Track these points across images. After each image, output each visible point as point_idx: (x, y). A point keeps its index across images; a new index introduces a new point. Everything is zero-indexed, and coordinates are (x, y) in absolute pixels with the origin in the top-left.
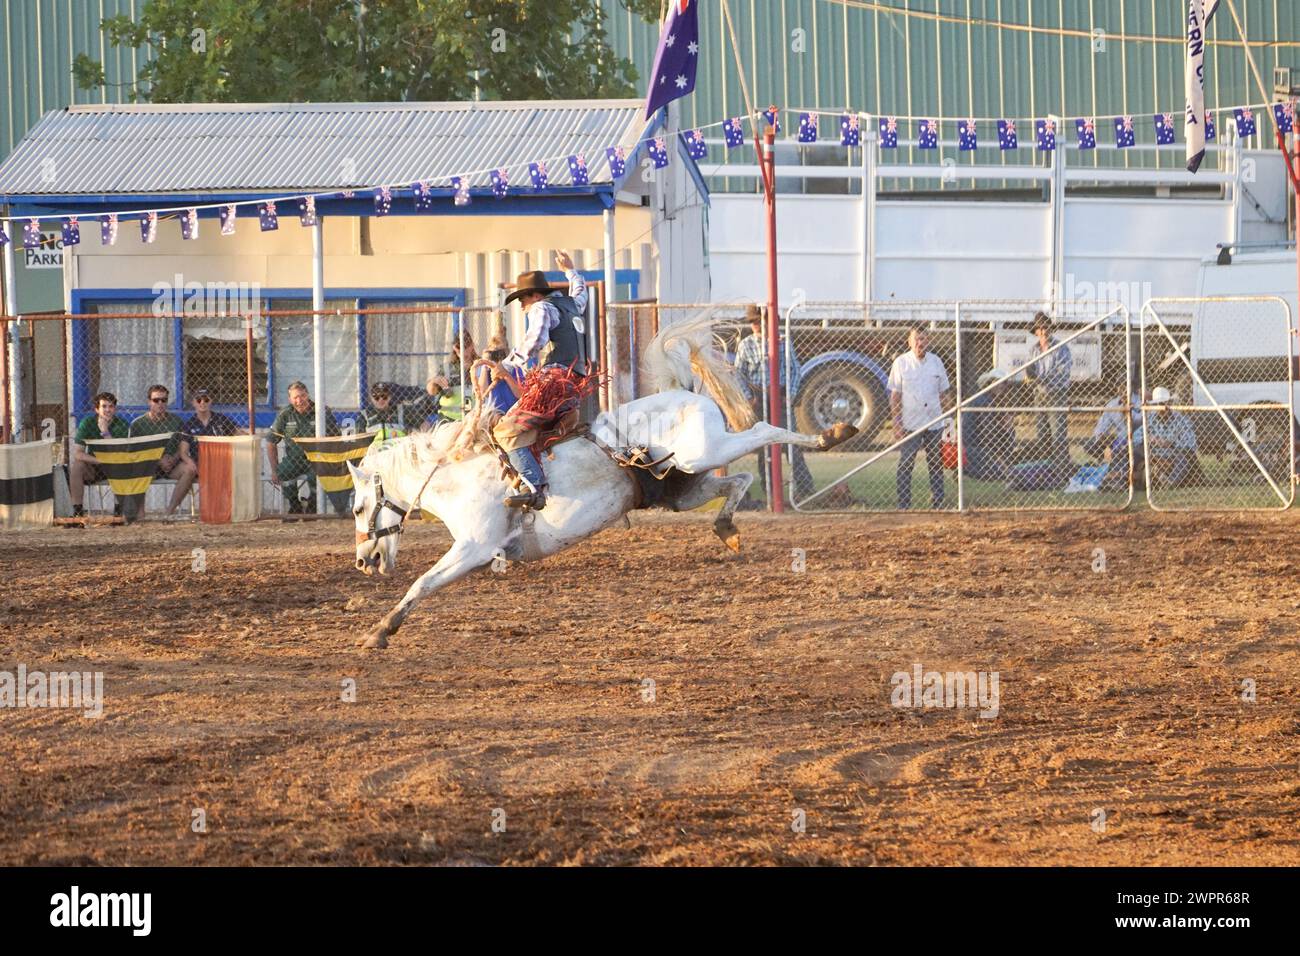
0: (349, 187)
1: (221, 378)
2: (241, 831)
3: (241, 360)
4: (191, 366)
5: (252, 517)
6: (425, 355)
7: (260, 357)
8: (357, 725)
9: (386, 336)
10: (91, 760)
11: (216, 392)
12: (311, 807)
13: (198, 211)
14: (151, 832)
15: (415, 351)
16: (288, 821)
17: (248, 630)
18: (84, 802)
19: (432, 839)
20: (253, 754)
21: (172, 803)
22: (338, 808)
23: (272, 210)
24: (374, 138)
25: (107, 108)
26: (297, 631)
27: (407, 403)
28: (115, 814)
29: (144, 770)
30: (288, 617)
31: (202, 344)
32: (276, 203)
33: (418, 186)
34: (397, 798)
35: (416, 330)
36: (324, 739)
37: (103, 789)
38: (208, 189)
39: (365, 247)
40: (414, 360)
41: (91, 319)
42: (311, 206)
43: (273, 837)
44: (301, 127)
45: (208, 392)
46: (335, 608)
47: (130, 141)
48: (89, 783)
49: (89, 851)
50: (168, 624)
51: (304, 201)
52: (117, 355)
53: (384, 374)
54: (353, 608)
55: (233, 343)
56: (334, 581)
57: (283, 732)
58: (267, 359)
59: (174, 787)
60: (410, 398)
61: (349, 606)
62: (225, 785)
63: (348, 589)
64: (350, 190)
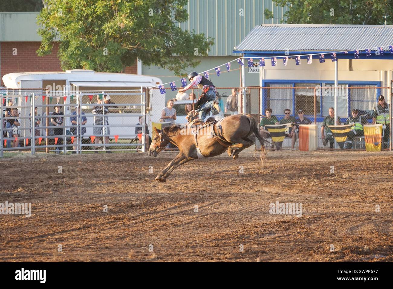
0: (346, 50)
1: (306, 107)
2: (310, 244)
3: (312, 102)
4: (297, 103)
5: (315, 149)
6: (368, 101)
7: (318, 101)
8: (345, 213)
9: (356, 95)
10: (265, 222)
11: (305, 111)
12: (331, 237)
13: (301, 56)
14: (283, 243)
15: (365, 100)
16: (324, 241)
17: (313, 183)
18: (263, 234)
19: (368, 248)
20: (314, 221)
21: (289, 235)
22: (339, 238)
23: (323, 57)
24: (354, 35)
25: (274, 25)
26: (328, 184)
27: (362, 116)
28: (272, 238)
29: (281, 225)
30: (325, 180)
31: (301, 97)
32: (324, 55)
33: (367, 50)
34: (357, 235)
35: (366, 94)
36: (335, 217)
37: (268, 231)
38: (304, 50)
39: (351, 68)
40: (365, 103)
41: (268, 89)
42: (335, 55)
43: (320, 246)
44: (332, 32)
45: (302, 111)
46: (339, 177)
47: (281, 35)
48: (264, 228)
49: (264, 249)
50: (289, 181)
51: (333, 54)
52: (275, 99)
53: (356, 106)
54: (345, 177)
55: (310, 97)
56: (339, 169)
57: (323, 214)
58: (320, 102)
59: (290, 230)
60: (363, 114)
61: (344, 177)
62: (305, 230)
63: (344, 171)
64: (347, 51)
